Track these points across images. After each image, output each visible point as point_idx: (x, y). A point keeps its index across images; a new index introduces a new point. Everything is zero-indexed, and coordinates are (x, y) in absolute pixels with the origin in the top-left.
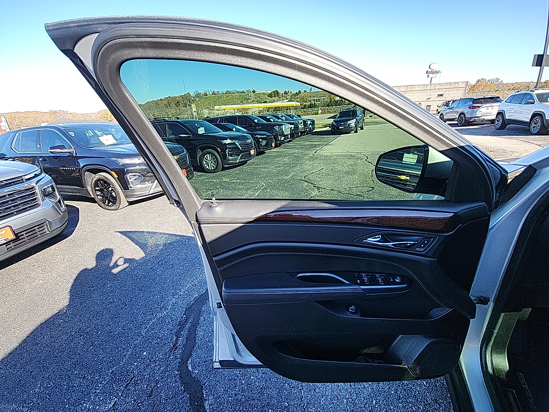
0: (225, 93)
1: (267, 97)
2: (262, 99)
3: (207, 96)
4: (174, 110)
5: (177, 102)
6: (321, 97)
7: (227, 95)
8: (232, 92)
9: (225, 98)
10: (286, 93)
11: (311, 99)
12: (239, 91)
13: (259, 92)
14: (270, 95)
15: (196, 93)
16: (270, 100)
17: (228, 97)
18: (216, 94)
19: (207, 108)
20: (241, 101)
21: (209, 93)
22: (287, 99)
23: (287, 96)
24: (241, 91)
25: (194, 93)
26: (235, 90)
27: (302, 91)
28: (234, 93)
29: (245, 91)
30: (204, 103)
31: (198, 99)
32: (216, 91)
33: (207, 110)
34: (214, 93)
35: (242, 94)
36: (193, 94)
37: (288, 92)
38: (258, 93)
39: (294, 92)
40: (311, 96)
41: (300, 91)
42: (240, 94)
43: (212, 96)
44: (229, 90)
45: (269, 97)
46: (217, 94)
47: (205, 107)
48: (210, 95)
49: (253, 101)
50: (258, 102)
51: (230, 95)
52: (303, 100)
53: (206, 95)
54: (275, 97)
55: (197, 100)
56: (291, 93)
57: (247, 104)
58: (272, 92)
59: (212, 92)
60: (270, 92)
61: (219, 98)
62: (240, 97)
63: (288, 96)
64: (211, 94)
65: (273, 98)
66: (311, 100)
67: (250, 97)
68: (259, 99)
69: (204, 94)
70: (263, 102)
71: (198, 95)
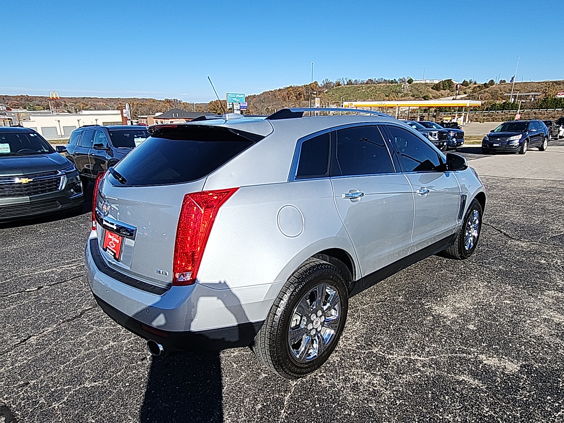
0: (366, 82)
1: (431, 89)
2: (421, 92)
3: (340, 87)
4: (293, 103)
5: (299, 94)
6: (532, 91)
7: (369, 85)
8: (377, 81)
9: (364, 90)
10: (465, 84)
11: (510, 94)
12: (387, 79)
13: (418, 82)
14: (436, 87)
15: (325, 82)
16: (435, 95)
17: (369, 88)
18: (352, 84)
19: (336, 103)
20: (387, 95)
21: (344, 82)
22: (465, 93)
23: (466, 89)
24: (391, 80)
25: (323, 82)
26: (383, 79)
27: (497, 82)
28: (380, 83)
29: (397, 80)
30: (333, 96)
31: (327, 90)
32: (354, 80)
33: (335, 105)
34: (350, 83)
35: (391, 84)
36: (321, 83)
37: (469, 82)
38: (417, 84)
39: (480, 82)
40: (511, 90)
41: (492, 81)
42: (388, 84)
43: (346, 86)
44: (373, 78)
45: (434, 89)
46: (354, 84)
47: (333, 102)
48: (344, 85)
49: (406, 95)
50: (413, 96)
51: (372, 86)
52: (494, 95)
53: (339, 85)
54: (445, 90)
55: (325, 91)
56: (475, 83)
57: (395, 100)
58: (440, 82)
59: (348, 80)
60: (437, 82)
61: (356, 89)
62: (387, 89)
63: (469, 88)
64: (346, 83)
65: (442, 90)
66: (510, 96)
67: (402, 90)
68: (416, 92)
69: (336, 83)
70: (422, 96)
71: (328, 85)
